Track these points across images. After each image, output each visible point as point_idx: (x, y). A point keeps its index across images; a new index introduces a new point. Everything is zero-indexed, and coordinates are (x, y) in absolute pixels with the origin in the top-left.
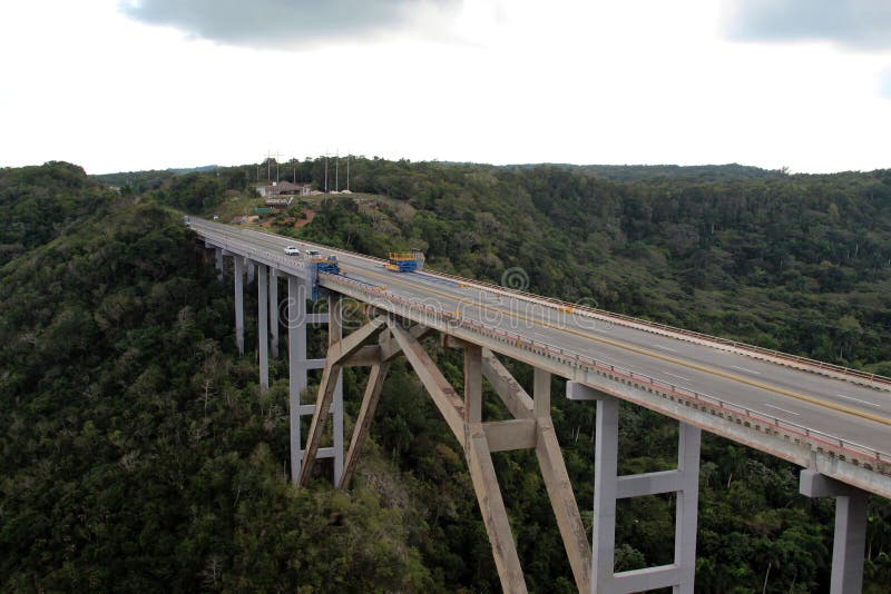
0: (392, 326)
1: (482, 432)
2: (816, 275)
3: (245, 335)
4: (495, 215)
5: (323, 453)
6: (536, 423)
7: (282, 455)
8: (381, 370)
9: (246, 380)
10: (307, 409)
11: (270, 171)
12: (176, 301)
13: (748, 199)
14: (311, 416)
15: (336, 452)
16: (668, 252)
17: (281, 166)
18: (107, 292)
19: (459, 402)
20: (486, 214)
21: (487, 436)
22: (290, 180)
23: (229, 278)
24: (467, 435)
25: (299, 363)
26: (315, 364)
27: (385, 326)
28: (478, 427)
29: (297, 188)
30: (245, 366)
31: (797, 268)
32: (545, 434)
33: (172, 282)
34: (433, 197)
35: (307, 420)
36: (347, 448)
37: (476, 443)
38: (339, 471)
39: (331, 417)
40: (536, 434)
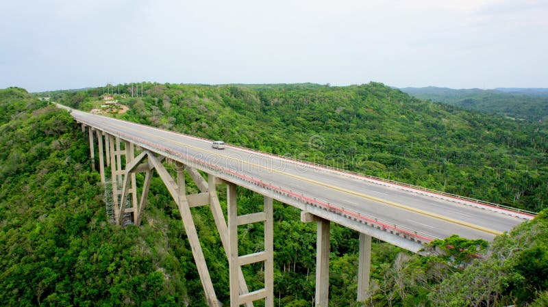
0: (149, 155)
1: (185, 199)
5: (128, 210)
6: (210, 194)
8: (149, 175)
10: (119, 192)
11: (109, 89)
17: (114, 87)
19: (177, 187)
21: (188, 201)
22: (117, 93)
24: (179, 201)
27: (147, 155)
28: (184, 197)
32: (213, 199)
37: (183, 203)
38: (136, 217)
40: (210, 199)
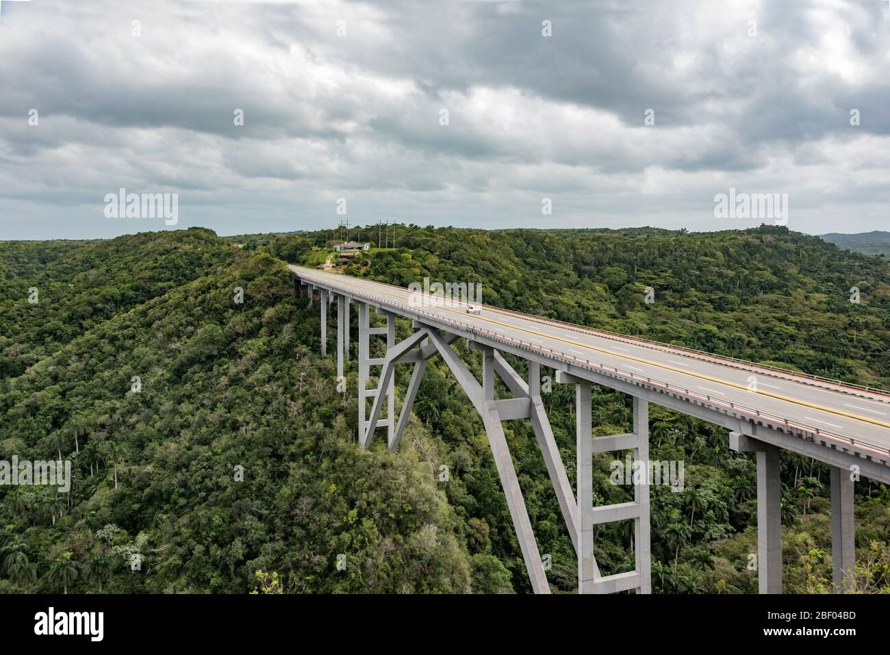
0: (431, 335)
1: (494, 407)
2: (711, 301)
3: (327, 344)
4: (491, 262)
5: (381, 423)
6: (531, 400)
7: (353, 425)
8: (421, 366)
9: (328, 374)
10: (370, 393)
11: (342, 234)
12: (282, 321)
13: (659, 249)
14: (373, 398)
15: (390, 422)
16: (606, 286)
17: (349, 231)
18: (233, 314)
20: (485, 262)
21: (498, 409)
22: (355, 239)
23: (317, 305)
24: (485, 409)
25: (365, 361)
26: (376, 361)
27: (426, 336)
28: (492, 403)
29: (360, 245)
30: (328, 363)
31: (696, 296)
32: (537, 408)
33: (279, 306)
34: (450, 251)
35: (370, 400)
36: (397, 421)
37: (490, 414)
38: (392, 436)
39: (386, 398)
40: (531, 408)
